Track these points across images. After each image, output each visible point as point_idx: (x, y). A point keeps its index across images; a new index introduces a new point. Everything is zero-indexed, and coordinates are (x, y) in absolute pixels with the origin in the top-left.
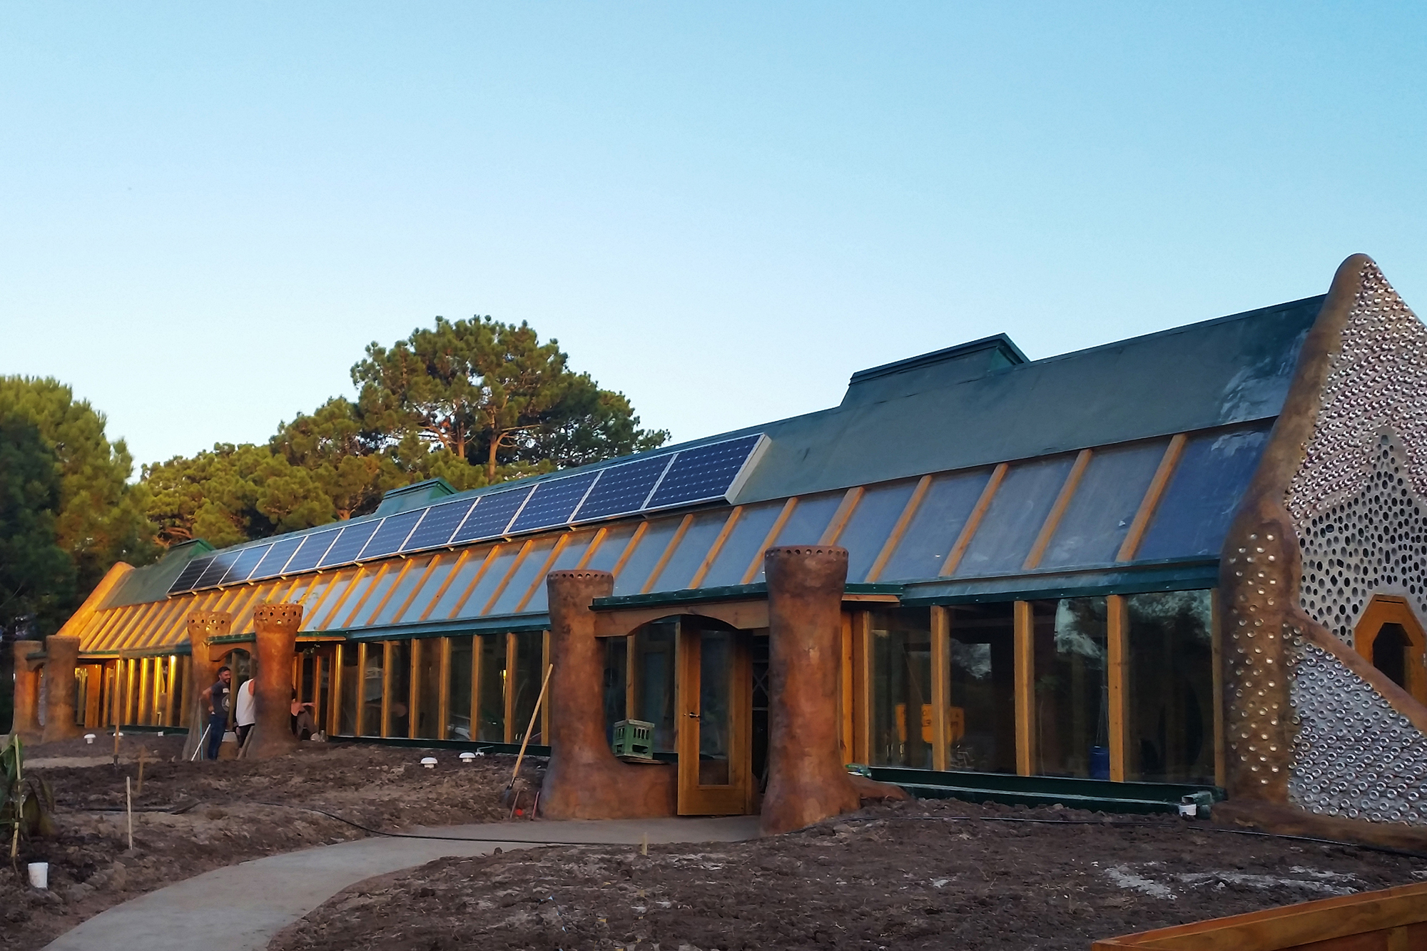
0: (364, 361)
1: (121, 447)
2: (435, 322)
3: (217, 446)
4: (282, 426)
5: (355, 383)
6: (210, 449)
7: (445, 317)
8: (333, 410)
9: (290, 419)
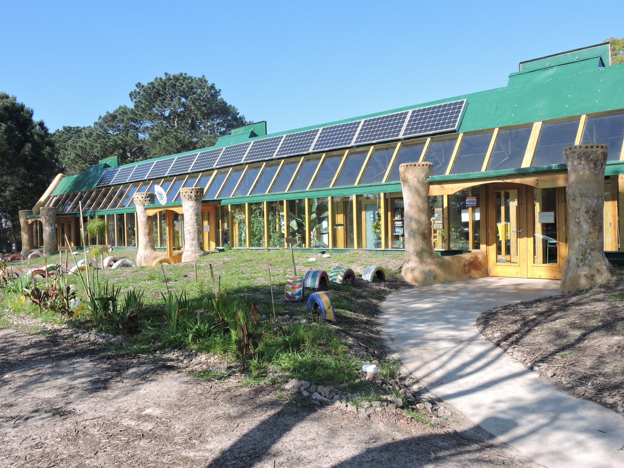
0: (135, 90)
1: (41, 124)
2: (164, 75)
3: (64, 128)
4: (100, 117)
5: (132, 100)
6: (61, 129)
7: (169, 73)
8: (124, 111)
9: (103, 114)
